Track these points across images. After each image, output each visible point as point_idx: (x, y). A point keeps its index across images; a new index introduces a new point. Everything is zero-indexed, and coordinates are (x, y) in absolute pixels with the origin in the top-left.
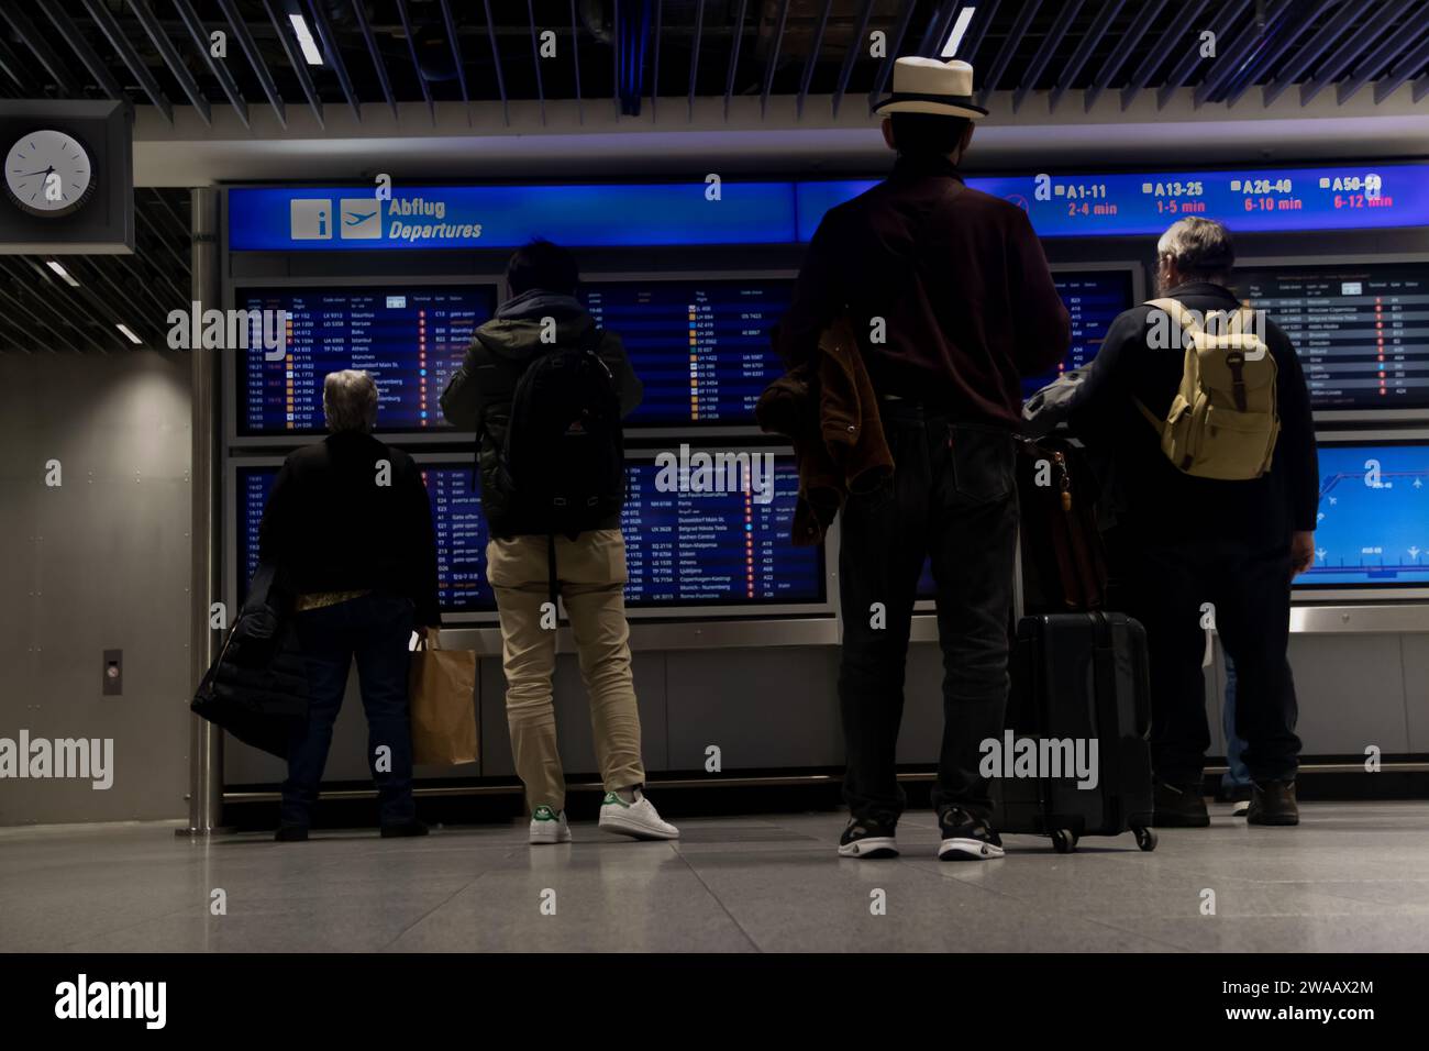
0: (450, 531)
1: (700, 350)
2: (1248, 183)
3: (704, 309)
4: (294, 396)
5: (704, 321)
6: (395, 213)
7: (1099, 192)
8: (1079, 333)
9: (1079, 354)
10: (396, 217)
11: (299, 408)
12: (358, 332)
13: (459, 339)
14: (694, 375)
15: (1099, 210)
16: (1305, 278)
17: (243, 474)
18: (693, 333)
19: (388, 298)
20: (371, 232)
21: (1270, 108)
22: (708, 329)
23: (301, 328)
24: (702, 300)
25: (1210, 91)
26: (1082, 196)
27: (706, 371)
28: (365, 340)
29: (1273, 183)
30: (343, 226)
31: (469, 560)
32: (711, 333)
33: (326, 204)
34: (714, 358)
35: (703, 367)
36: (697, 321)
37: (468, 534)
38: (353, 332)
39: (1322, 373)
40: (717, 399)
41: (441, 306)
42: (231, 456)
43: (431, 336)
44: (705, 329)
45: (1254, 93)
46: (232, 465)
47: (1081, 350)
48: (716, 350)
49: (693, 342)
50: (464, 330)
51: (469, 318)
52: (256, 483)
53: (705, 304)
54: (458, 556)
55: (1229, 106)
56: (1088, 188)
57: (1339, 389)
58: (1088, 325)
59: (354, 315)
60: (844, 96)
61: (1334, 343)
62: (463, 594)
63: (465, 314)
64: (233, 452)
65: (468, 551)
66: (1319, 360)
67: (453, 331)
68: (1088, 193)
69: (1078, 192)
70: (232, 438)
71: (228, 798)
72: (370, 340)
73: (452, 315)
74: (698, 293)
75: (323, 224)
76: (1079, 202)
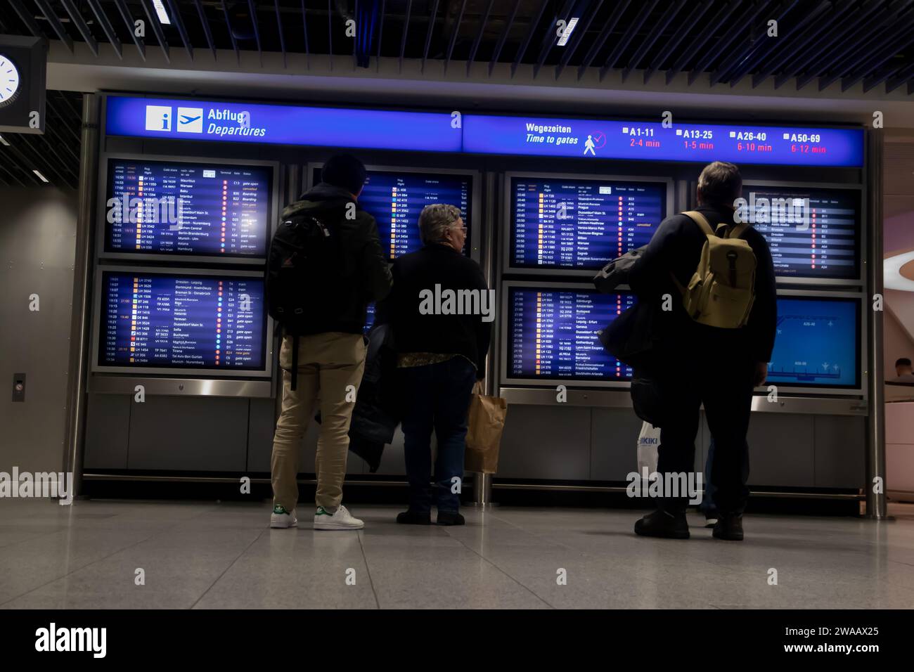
0: (235, 319)
1: (398, 215)
2: (740, 134)
3: (402, 190)
4: (142, 228)
5: (401, 197)
6: (212, 118)
7: (650, 132)
8: (632, 219)
9: (631, 232)
10: (212, 120)
11: (145, 237)
12: (184, 191)
13: (248, 200)
14: (393, 231)
15: (649, 144)
16: (771, 194)
17: (107, 276)
18: (394, 205)
19: (204, 171)
20: (196, 128)
21: (756, 88)
22: (404, 203)
23: (148, 186)
24: (401, 185)
25: (721, 76)
26: (639, 135)
27: (401, 228)
28: (188, 197)
29: (755, 134)
30: (179, 124)
31: (246, 338)
32: (405, 206)
33: (168, 110)
34: (406, 221)
35: (399, 226)
36: (397, 197)
37: (247, 322)
38: (181, 191)
39: (778, 253)
40: (406, 247)
41: (237, 178)
42: (100, 264)
43: (230, 198)
44: (401, 203)
45: (747, 79)
46: (100, 270)
47: (633, 230)
48: (408, 216)
49: (394, 210)
50: (251, 194)
51: (254, 187)
52: (114, 282)
53: (402, 187)
54: (240, 335)
55: (732, 86)
56: (643, 130)
57: (787, 264)
58: (638, 215)
59: (182, 180)
60: (496, 64)
61: (787, 235)
62: (241, 358)
63: (253, 184)
64: (101, 261)
65: (246, 332)
66: (776, 245)
67: (244, 194)
68: (643, 133)
69: (637, 132)
70: (101, 253)
71: (86, 477)
72: (191, 197)
73: (244, 184)
74: (399, 180)
75: (165, 122)
76: (637, 138)
